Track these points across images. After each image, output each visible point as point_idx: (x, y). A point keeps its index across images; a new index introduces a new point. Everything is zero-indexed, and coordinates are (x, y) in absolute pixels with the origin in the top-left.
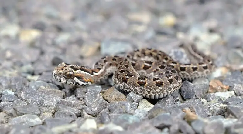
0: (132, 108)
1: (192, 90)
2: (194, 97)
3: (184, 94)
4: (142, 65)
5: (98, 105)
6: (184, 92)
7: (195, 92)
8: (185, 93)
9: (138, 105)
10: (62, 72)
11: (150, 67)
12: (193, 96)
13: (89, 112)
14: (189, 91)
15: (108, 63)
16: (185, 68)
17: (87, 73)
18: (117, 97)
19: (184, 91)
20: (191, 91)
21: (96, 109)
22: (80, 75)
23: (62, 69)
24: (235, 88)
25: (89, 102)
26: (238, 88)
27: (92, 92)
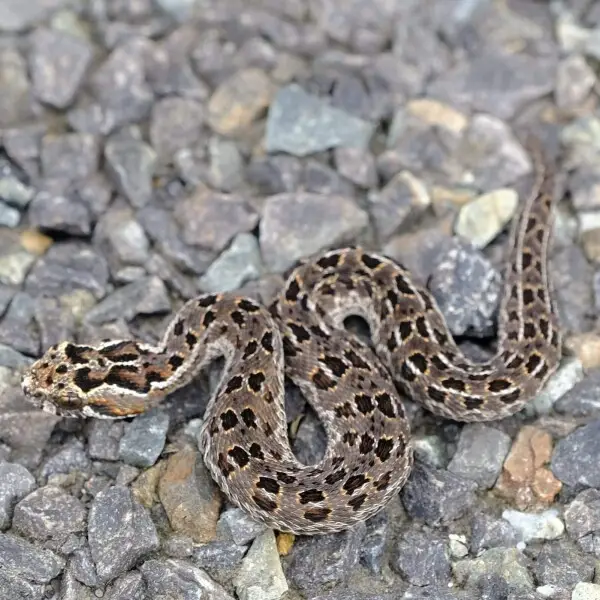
0: (224, 563)
1: (435, 503)
2: (436, 524)
3: (409, 502)
4: (312, 368)
5: (115, 561)
6: (410, 497)
7: (441, 511)
8: (413, 501)
9: (246, 553)
10: (45, 391)
11: (333, 383)
12: (434, 520)
13: (85, 576)
14: (426, 501)
15: (216, 326)
16: (445, 394)
17: (127, 391)
18: (189, 517)
19: (413, 494)
20: (429, 503)
21: (108, 570)
22: (104, 400)
23: (49, 381)
24: (569, 514)
25: (97, 531)
26: (577, 518)
27: (114, 497)
